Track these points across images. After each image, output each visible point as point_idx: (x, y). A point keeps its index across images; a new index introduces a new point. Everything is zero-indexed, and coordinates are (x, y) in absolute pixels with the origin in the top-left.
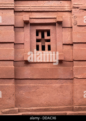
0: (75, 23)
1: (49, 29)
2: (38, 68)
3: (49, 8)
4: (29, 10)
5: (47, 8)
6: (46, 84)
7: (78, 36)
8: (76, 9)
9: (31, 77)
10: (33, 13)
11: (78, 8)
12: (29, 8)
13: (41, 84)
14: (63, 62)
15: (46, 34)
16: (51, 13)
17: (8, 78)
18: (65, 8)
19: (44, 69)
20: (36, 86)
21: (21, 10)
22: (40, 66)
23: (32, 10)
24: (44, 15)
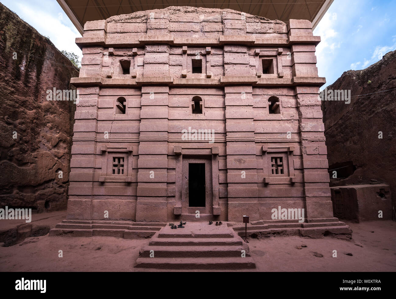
0: (305, 153)
1: (282, 156)
2: (275, 188)
3: (282, 139)
4: (266, 141)
5: (281, 139)
6: (282, 201)
7: (308, 163)
8: (305, 141)
9: (271, 196)
10: (269, 144)
11: (307, 140)
12: (265, 139)
13: (279, 201)
14: (295, 183)
15: (278, 160)
16: (283, 144)
17: (254, 197)
18: (295, 139)
19: (280, 190)
20: (274, 203)
21: (260, 141)
22: (277, 187)
23: (268, 141)
24: (278, 145)
